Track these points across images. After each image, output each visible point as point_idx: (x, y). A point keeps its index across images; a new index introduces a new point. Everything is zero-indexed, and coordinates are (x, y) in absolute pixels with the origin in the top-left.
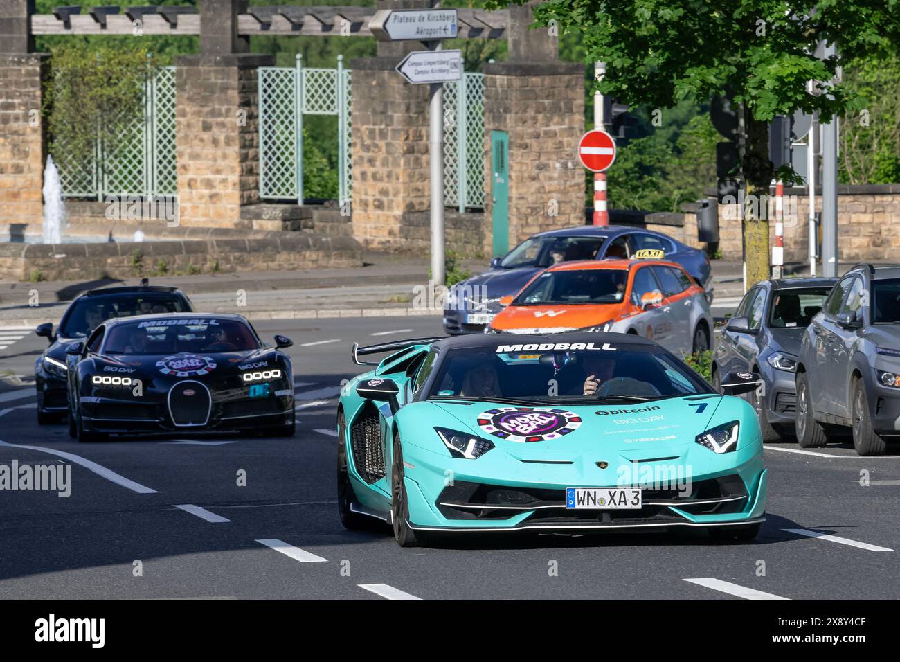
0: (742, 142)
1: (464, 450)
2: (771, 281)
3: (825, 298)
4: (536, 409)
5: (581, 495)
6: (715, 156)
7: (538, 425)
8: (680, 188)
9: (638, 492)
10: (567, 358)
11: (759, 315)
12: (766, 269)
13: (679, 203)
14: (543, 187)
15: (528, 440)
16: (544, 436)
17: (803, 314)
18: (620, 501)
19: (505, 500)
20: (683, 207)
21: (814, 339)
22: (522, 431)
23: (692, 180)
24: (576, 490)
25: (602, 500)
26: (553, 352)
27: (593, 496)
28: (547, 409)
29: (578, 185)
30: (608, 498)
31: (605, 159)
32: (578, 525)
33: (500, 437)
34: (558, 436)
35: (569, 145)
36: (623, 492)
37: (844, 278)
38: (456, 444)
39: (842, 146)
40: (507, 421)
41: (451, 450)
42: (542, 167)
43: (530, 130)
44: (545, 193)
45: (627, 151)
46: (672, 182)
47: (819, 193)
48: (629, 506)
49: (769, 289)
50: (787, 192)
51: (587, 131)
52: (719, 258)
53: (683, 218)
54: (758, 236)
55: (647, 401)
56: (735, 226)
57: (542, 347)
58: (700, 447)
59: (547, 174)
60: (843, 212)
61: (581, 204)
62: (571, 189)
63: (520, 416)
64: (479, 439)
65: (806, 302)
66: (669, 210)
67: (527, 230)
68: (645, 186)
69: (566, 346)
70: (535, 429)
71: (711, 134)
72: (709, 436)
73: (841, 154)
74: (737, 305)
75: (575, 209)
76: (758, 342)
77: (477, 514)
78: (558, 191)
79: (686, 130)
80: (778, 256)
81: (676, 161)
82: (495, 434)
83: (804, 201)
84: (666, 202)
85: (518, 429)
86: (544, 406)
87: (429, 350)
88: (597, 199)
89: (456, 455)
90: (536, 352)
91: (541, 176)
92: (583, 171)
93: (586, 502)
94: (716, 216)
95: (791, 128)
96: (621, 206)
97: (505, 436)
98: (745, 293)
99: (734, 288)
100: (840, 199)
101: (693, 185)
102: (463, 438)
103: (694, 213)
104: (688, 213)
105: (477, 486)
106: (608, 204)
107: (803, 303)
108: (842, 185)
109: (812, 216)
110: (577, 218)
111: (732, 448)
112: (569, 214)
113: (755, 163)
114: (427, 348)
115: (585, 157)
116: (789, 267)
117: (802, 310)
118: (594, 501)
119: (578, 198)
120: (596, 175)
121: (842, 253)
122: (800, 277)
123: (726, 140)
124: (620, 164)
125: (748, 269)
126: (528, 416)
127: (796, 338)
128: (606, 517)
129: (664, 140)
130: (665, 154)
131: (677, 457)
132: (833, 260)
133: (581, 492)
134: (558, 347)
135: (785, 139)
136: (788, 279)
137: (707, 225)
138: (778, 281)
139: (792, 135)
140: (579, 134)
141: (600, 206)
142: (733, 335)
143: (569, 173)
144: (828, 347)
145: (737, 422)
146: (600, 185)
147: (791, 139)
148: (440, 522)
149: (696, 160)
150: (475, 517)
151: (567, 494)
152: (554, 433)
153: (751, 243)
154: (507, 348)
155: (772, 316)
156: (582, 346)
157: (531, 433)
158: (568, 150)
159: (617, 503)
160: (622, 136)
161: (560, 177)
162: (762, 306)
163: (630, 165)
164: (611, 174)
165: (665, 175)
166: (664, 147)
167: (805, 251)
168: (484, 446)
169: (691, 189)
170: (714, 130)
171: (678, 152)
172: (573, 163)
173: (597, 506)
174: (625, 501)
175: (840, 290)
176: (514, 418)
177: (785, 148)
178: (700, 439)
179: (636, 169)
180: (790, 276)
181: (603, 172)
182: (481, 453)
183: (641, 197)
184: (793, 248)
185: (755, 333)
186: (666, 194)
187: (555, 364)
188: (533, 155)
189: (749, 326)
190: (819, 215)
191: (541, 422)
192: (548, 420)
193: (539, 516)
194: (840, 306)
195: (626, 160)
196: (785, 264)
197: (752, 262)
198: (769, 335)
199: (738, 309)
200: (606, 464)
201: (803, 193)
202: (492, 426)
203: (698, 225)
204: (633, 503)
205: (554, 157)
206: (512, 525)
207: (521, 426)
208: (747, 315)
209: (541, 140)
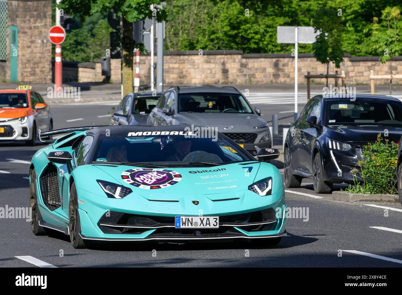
0: (122, 31)
1: (114, 193)
2: (134, 93)
3: (158, 101)
4: (154, 169)
5: (184, 220)
6: (109, 38)
7: (156, 179)
8: (94, 52)
9: (217, 219)
10: (168, 140)
11: (128, 108)
12: (131, 88)
13: (94, 58)
14: (33, 51)
15: (151, 188)
16: (161, 186)
17: (148, 108)
18: (206, 224)
19: (138, 223)
20: (95, 60)
21: (152, 119)
22: (148, 182)
23: (99, 48)
24: (181, 217)
25: (196, 223)
26: (160, 136)
27: (191, 221)
28: (161, 170)
29: (49, 50)
30: (199, 222)
31: (60, 39)
32: (182, 238)
33: (135, 186)
34: (169, 185)
35: (45, 32)
36: (208, 219)
37: (166, 92)
38: (110, 190)
39: (166, 34)
40: (138, 176)
41: (106, 193)
42: (32, 42)
43: (28, 26)
44: (34, 53)
45: (71, 35)
46: (90, 49)
47: (155, 54)
48: (212, 226)
49: (133, 97)
50: (141, 54)
51: (52, 26)
52: (111, 83)
53: (95, 65)
54: (128, 73)
55: (217, 165)
56: (118, 69)
57: (154, 133)
58: (251, 192)
59: (35, 45)
60: (166, 63)
61: (50, 59)
62: (46, 52)
63: (146, 174)
64: (123, 187)
65: (149, 103)
66: (88, 61)
67: (26, 70)
68: (78, 51)
69: (167, 133)
70: (155, 182)
71: (108, 28)
72: (255, 186)
73: (166, 37)
74: (118, 104)
75: (47, 61)
76: (128, 120)
77: (121, 231)
78: (40, 53)
79: (97, 26)
80: (137, 82)
81: (92, 39)
82: (132, 184)
83: (149, 58)
84: (88, 58)
85: (145, 181)
86: (158, 168)
87: (85, 134)
88: (57, 56)
89: (110, 196)
90: (151, 136)
91: (32, 46)
92: (51, 44)
93: (187, 224)
94: (109, 64)
95: (143, 26)
96: (68, 59)
97: (138, 185)
98: (122, 98)
99: (117, 96)
100: (165, 57)
101: (100, 50)
102: (114, 186)
103: (99, 63)
104: (98, 63)
105: (123, 214)
106: (62, 59)
107: (148, 103)
108: (166, 51)
109: (152, 64)
110: (48, 64)
111: (269, 193)
112: (45, 63)
113: (127, 41)
114: (84, 133)
115: (52, 38)
116: (142, 88)
117: (148, 106)
118: (192, 224)
119: (48, 56)
120: (57, 46)
121: (165, 81)
122: (147, 92)
123: (114, 31)
124: (67, 41)
125: (124, 88)
126: (150, 173)
127: (145, 118)
128: (198, 233)
129: (86, 30)
130: (87, 36)
131: (238, 198)
132: (161, 84)
133: (184, 218)
134: (163, 133)
135: (141, 31)
136: (141, 92)
137: (106, 68)
138: (137, 93)
139: (144, 28)
140: (49, 27)
141: (58, 59)
142: (116, 117)
143: (45, 45)
144: (159, 123)
145: (270, 178)
146: (58, 50)
147: (143, 30)
148: (100, 235)
149: (101, 39)
150: (121, 233)
151: (176, 220)
152: (166, 184)
153: (125, 77)
154: (134, 134)
155: (134, 110)
156: (177, 133)
157: (153, 184)
158: (44, 34)
159: (205, 225)
160: (68, 28)
161: (40, 47)
162: (130, 104)
163: (72, 41)
164: (63, 45)
165: (87, 46)
166: (87, 33)
167: (148, 80)
168: (126, 191)
169: (99, 52)
170: (109, 26)
171: (93, 35)
172: (46, 40)
173: (193, 227)
174: (209, 224)
175: (164, 98)
176: (142, 175)
177: (141, 34)
178: (251, 188)
179: (75, 43)
180: (142, 91)
181: (60, 45)
182: (125, 196)
183: (77, 56)
184: (144, 79)
185: (127, 116)
186: (88, 54)
187: (161, 143)
188: (28, 37)
189: (124, 113)
190: (155, 64)
191: (158, 177)
192: (162, 176)
193: (159, 232)
194: (164, 105)
195: (70, 39)
196: (140, 86)
197: (125, 85)
198: (133, 117)
199: (119, 105)
200: (198, 202)
201: (149, 54)
202: (130, 179)
203: (102, 69)
204: (214, 225)
205: (38, 37)
206: (143, 238)
207: (147, 179)
208: (123, 108)
209: (32, 30)
